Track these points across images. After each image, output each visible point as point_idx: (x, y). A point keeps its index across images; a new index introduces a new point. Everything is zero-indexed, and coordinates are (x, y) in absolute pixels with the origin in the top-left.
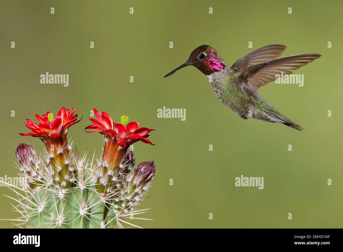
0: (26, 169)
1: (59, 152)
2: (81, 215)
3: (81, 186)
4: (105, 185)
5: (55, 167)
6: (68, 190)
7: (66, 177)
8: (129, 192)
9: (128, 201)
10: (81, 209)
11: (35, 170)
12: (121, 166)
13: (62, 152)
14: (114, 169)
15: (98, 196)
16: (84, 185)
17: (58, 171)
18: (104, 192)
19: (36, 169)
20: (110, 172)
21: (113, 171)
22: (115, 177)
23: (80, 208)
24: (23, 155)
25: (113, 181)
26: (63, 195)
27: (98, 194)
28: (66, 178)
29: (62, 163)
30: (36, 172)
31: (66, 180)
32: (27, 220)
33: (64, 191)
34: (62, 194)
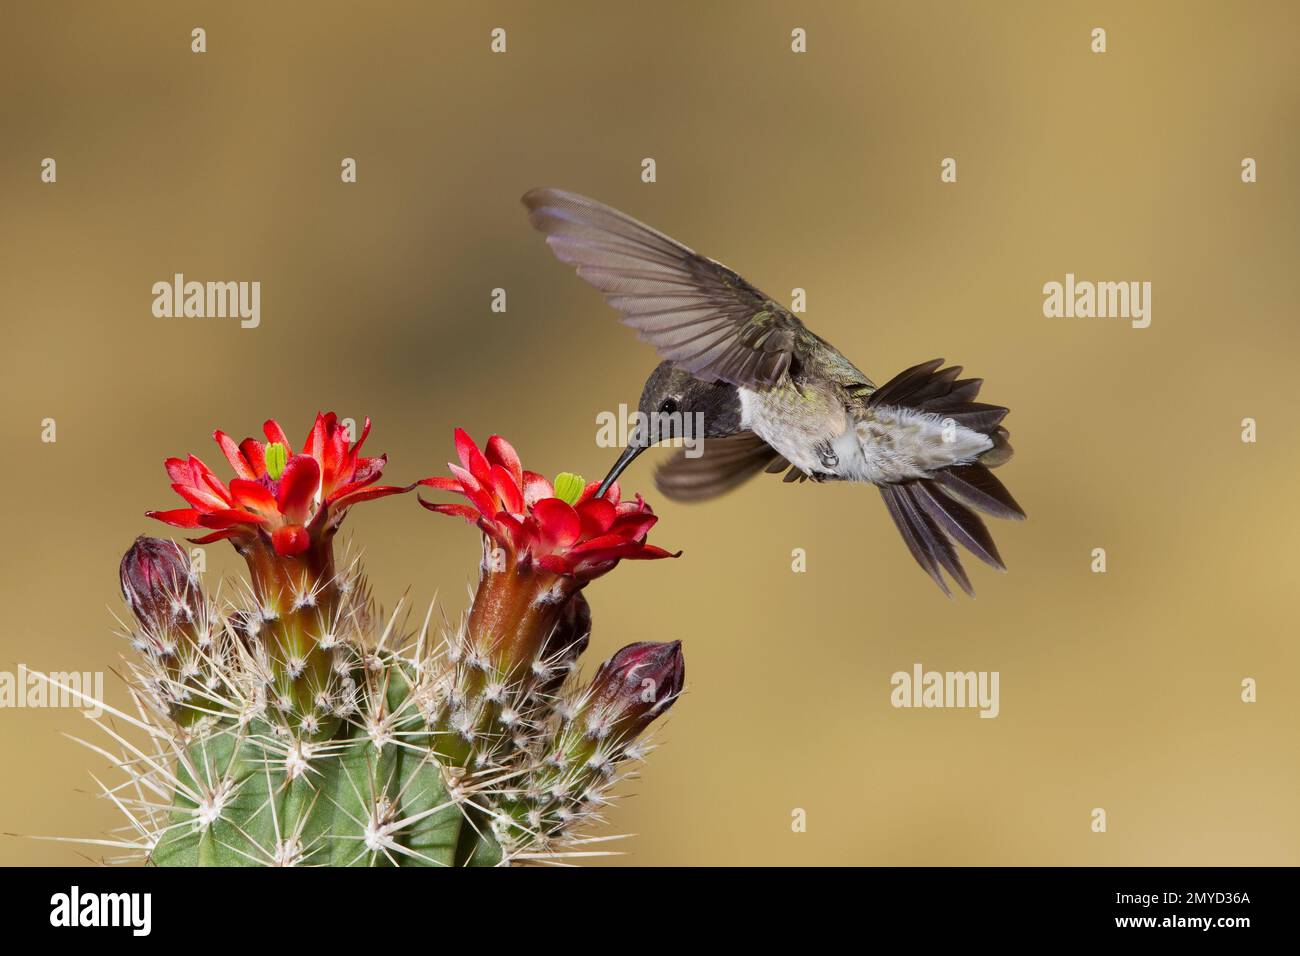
0: (159, 644)
1: (299, 602)
2: (367, 850)
3: (377, 734)
4: (470, 737)
5: (280, 656)
6: (322, 746)
7: (321, 698)
8: (562, 763)
9: (555, 804)
10: (371, 824)
11: (196, 652)
12: (539, 667)
13: (311, 600)
14: (513, 680)
15: (440, 776)
16: (385, 732)
17: (292, 674)
18: (465, 764)
19: (199, 650)
20: (493, 691)
21: (507, 685)
22: (510, 711)
23: (366, 822)
24: (151, 585)
25: (504, 725)
26: (304, 765)
27: (438, 770)
28: (320, 702)
29: (308, 644)
30: (197, 660)
31: (321, 710)
32: (151, 846)
33: (308, 750)
34: (300, 761)
